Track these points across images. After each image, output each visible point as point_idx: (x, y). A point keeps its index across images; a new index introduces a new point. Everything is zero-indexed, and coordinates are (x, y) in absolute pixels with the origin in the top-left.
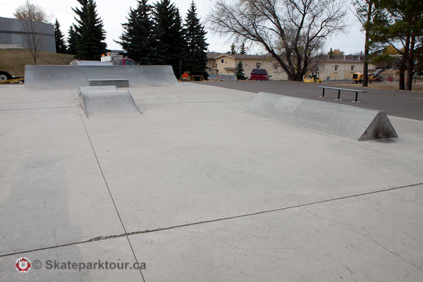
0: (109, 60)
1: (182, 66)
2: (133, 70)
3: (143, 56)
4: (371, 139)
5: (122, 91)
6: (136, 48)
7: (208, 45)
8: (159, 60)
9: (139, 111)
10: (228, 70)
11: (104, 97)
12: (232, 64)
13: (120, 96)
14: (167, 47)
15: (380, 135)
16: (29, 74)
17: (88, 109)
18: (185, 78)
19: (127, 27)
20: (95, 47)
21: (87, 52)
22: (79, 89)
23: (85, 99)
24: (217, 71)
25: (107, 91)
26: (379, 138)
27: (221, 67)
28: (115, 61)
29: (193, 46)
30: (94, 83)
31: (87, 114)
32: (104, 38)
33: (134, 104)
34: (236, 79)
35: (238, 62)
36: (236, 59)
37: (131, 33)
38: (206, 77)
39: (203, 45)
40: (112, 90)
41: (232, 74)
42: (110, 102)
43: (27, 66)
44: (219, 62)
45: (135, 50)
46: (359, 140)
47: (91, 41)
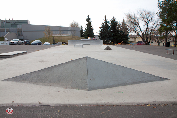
0: (90, 39)
4: (106, 50)
6: (103, 35)
16: (69, 42)
19: (101, 28)
32: (93, 32)
37: (102, 30)
39: (127, 33)
43: (69, 41)
44: (137, 39)
47: (89, 33)
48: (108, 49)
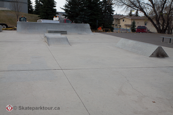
0: (58, 20)
1: (98, 23)
2: (70, 26)
3: (76, 17)
4: (155, 57)
5: (63, 36)
6: (73, 12)
7: (114, 11)
8: (85, 19)
9: (70, 45)
10: (126, 25)
11: (56, 38)
12: (129, 22)
13: (62, 38)
14: (90, 12)
15: (160, 55)
17: (49, 43)
18: (99, 30)
20: (50, 11)
21: (45, 14)
22: (45, 34)
23: (48, 39)
24: (120, 26)
25: (57, 36)
26: (159, 57)
27: (122, 24)
28: (61, 20)
29: (105, 12)
30: (50, 32)
31: (49, 45)
33: (68, 42)
34: (131, 31)
35: (133, 21)
36: (132, 19)
38: (112, 30)
39: (111, 11)
40: (59, 35)
41: (128, 28)
42: (58, 40)
43: (18, 22)
44: (121, 21)
45: (72, 13)
46: (150, 57)
47: (48, 8)
48: (160, 54)
